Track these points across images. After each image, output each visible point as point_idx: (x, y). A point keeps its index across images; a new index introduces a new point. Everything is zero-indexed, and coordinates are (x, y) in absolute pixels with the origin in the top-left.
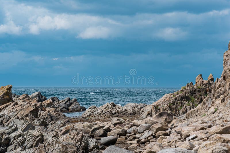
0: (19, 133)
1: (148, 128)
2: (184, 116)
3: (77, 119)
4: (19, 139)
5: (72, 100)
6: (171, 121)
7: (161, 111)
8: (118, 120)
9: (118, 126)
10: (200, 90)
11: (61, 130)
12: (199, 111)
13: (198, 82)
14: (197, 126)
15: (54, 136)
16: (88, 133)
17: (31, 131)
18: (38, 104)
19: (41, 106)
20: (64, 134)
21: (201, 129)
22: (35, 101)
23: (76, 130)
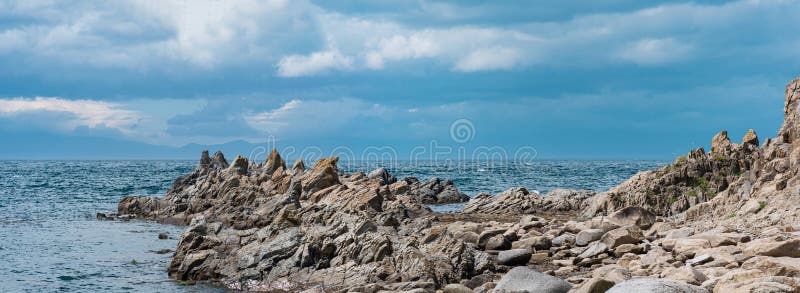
0: (349, 237)
1: (597, 238)
2: (683, 216)
3: (452, 215)
4: (351, 246)
5: (444, 183)
6: (651, 225)
7: (628, 205)
8: (533, 219)
9: (532, 231)
10: (722, 164)
11: (424, 235)
12: (719, 207)
13: (715, 147)
14: (714, 238)
15: (411, 245)
16: (474, 242)
17: (370, 234)
18: (383, 189)
19: (388, 191)
20: (428, 241)
21: (722, 244)
22: (377, 184)
23: (451, 235)
